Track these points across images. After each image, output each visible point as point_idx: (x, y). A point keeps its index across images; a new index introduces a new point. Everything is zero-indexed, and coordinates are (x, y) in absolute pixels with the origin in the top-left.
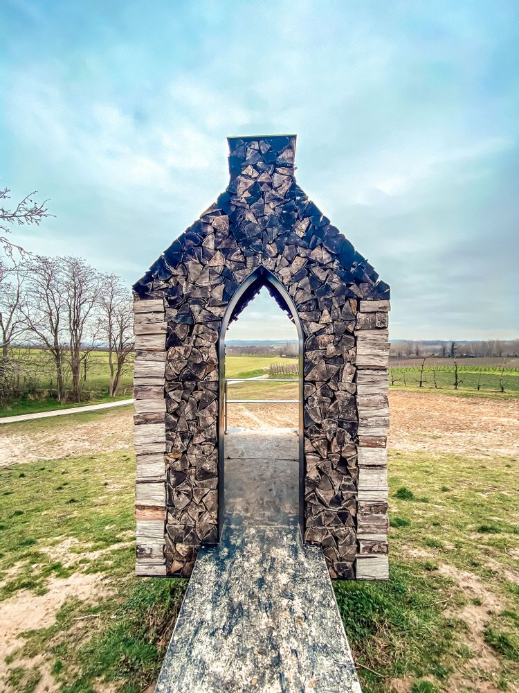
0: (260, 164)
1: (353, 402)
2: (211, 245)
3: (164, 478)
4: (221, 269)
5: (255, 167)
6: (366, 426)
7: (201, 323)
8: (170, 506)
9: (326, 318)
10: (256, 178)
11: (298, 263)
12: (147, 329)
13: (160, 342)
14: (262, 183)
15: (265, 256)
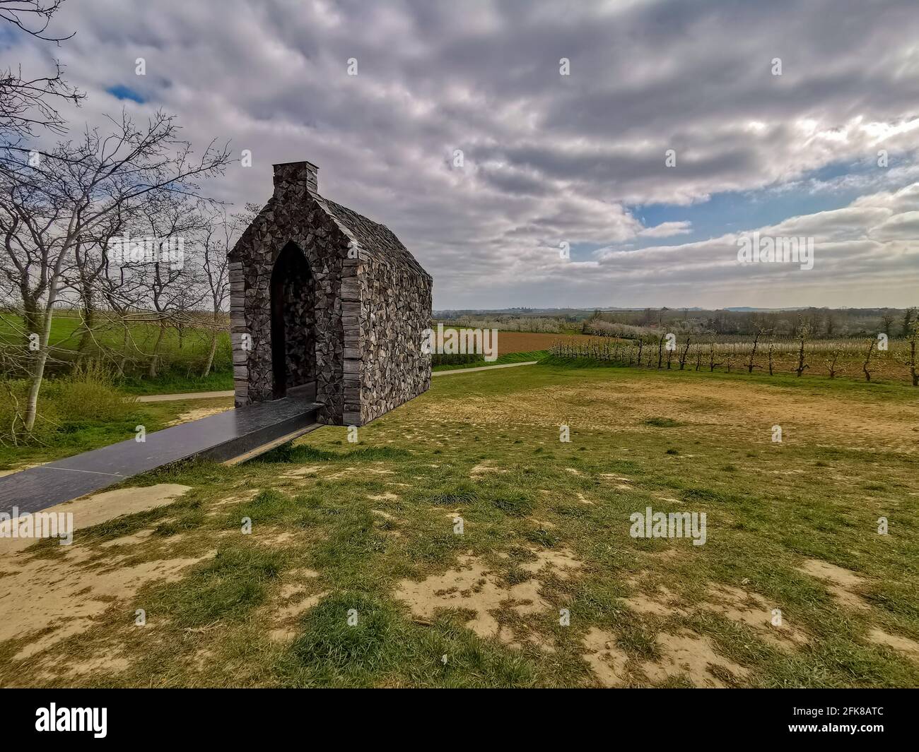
0: (289, 180)
1: (340, 322)
2: (265, 230)
3: (247, 363)
4: (269, 243)
5: (287, 182)
6: (348, 335)
7: (261, 275)
8: (250, 379)
9: (326, 270)
10: (287, 188)
11: (309, 237)
12: (234, 279)
13: (241, 287)
14: (290, 191)
15: (293, 235)
